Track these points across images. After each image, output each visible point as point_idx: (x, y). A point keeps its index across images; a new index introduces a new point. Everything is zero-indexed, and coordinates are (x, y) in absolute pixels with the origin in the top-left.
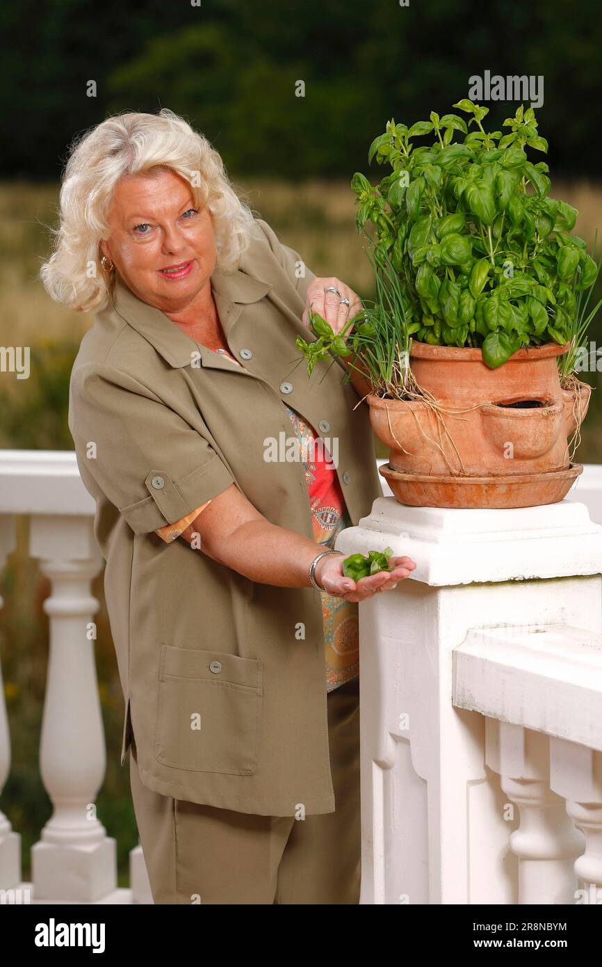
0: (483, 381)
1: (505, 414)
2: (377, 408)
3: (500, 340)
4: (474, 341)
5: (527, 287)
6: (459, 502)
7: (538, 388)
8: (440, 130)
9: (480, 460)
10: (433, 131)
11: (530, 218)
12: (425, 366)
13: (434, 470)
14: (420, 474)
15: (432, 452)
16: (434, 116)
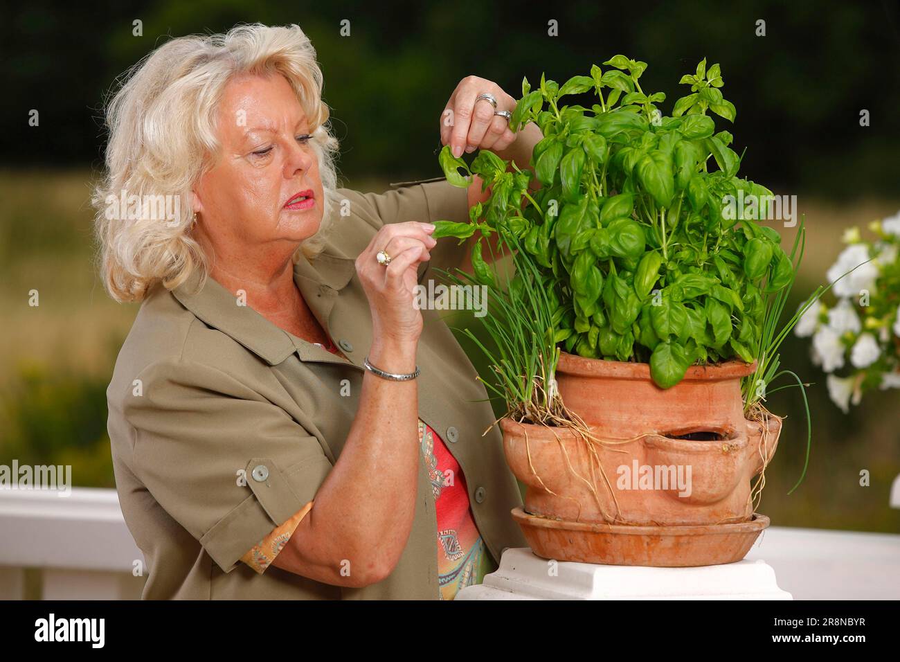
0: (648, 405)
1: (675, 447)
2: (513, 435)
3: (673, 353)
4: (638, 354)
5: (705, 284)
6: (613, 556)
7: (716, 417)
8: (601, 88)
9: (641, 504)
10: (593, 89)
11: (714, 203)
12: (575, 384)
13: (583, 516)
14: (565, 519)
15: (581, 493)
16: (595, 70)
